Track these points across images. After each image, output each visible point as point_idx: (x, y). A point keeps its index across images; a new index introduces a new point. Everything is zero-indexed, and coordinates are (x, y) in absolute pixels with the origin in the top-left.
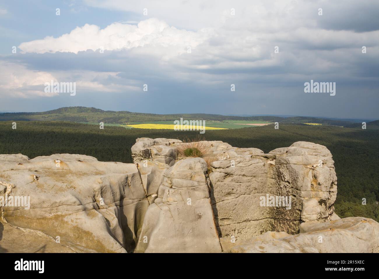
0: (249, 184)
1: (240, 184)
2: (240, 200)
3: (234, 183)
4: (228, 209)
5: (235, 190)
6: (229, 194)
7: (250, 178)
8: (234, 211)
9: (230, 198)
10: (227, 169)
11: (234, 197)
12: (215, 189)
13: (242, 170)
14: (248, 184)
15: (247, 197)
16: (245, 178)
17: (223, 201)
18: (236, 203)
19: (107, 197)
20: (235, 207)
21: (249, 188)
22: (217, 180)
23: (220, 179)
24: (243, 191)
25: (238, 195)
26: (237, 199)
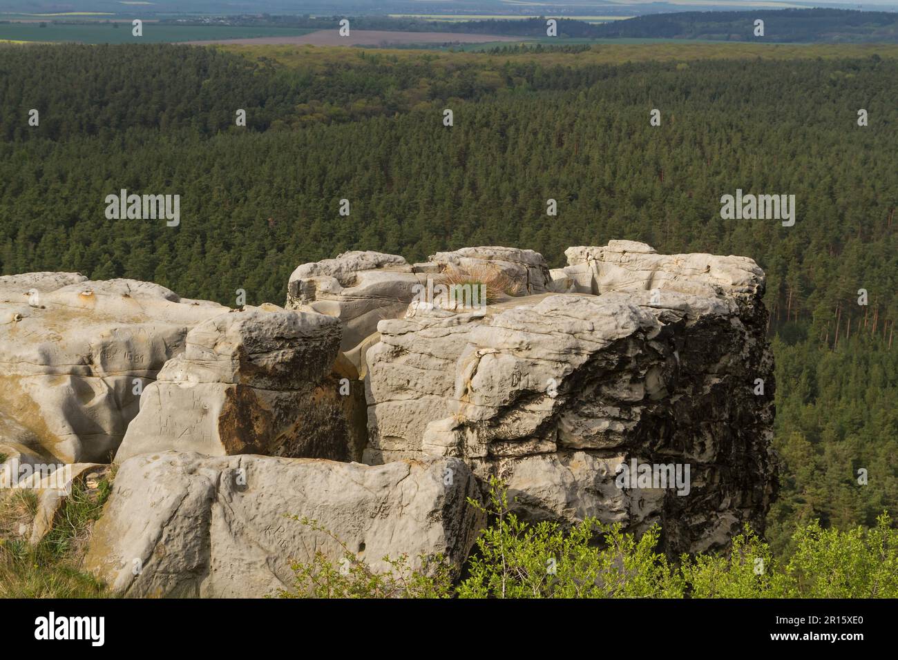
0: (440, 374)
1: (423, 371)
2: (422, 406)
3: (410, 368)
4: (398, 418)
5: (412, 384)
6: (401, 389)
7: (442, 362)
8: (410, 426)
9: (404, 397)
10: (399, 338)
11: (410, 397)
12: (374, 375)
13: (427, 344)
14: (438, 374)
15: (436, 401)
16: (434, 362)
17: (389, 400)
18: (413, 408)
19: (118, 361)
20: (411, 416)
21: (440, 382)
22: (378, 358)
23: (383, 356)
24: (428, 388)
25: (419, 394)
26: (417, 401)
